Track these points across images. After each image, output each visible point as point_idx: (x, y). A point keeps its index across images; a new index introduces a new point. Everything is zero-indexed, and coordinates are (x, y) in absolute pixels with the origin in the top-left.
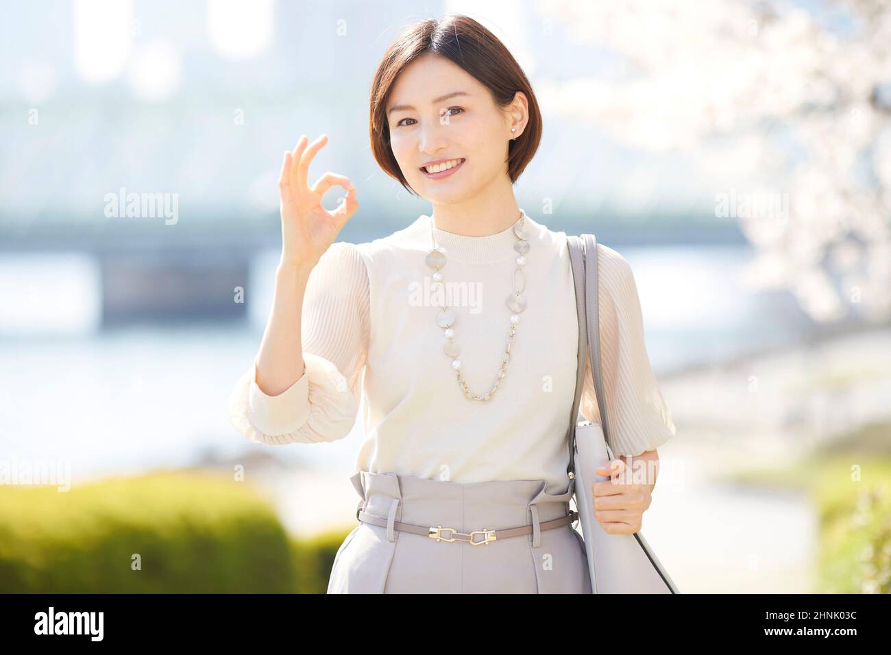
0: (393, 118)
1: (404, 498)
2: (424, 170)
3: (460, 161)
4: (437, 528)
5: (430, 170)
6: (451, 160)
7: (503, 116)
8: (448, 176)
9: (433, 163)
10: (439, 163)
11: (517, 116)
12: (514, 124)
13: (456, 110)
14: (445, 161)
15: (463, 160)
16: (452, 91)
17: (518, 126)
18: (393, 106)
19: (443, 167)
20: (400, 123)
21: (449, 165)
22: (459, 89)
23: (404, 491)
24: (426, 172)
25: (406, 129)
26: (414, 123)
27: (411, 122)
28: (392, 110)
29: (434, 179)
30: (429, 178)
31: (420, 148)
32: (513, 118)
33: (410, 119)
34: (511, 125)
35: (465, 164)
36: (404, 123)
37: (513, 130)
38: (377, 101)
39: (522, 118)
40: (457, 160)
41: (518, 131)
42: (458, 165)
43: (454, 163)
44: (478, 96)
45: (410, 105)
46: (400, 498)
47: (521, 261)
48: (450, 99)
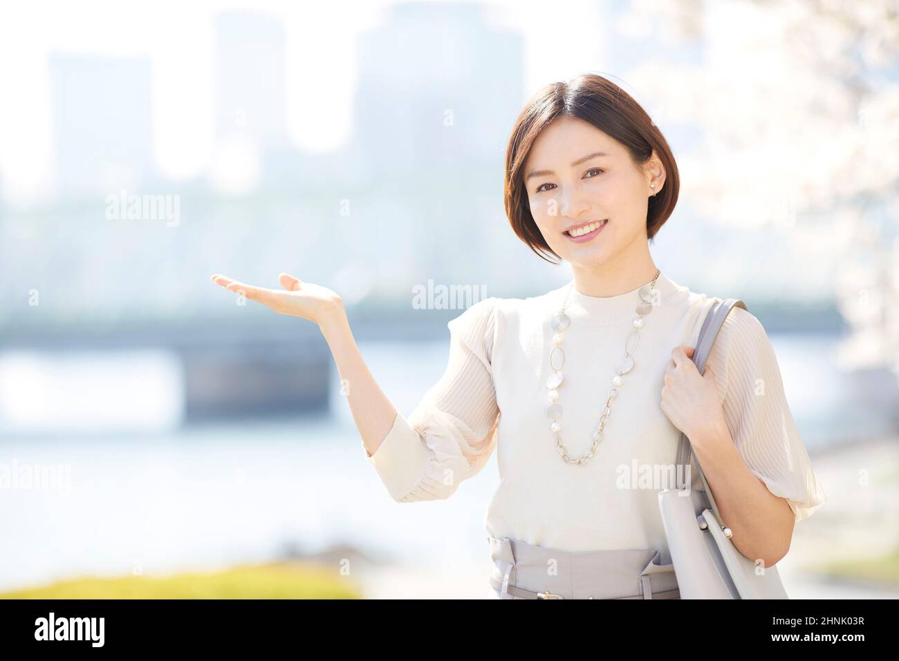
0: (532, 184)
1: (518, 564)
2: (567, 234)
3: (603, 222)
4: (545, 593)
5: (574, 233)
6: (594, 222)
7: (642, 172)
8: (592, 238)
9: (576, 227)
10: (582, 226)
11: (656, 172)
12: (653, 179)
13: (596, 172)
14: (588, 224)
15: (606, 221)
16: (590, 153)
17: (656, 182)
18: (530, 173)
19: (587, 230)
20: (539, 189)
21: (592, 228)
22: (597, 150)
23: (518, 557)
24: (569, 235)
25: (546, 194)
26: (553, 187)
27: (550, 187)
28: (531, 175)
29: (576, 242)
30: (572, 241)
31: (562, 212)
32: (652, 174)
33: (550, 184)
34: (650, 181)
35: (607, 225)
36: (543, 188)
37: (652, 186)
38: (514, 169)
39: (660, 175)
40: (600, 221)
41: (657, 187)
42: (602, 227)
43: (598, 225)
44: (616, 156)
45: (548, 169)
46: (514, 563)
47: (638, 323)
48: (589, 161)
